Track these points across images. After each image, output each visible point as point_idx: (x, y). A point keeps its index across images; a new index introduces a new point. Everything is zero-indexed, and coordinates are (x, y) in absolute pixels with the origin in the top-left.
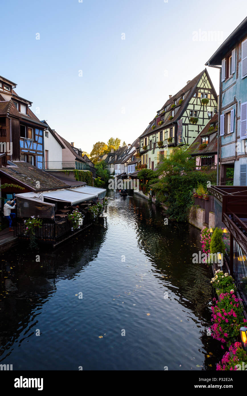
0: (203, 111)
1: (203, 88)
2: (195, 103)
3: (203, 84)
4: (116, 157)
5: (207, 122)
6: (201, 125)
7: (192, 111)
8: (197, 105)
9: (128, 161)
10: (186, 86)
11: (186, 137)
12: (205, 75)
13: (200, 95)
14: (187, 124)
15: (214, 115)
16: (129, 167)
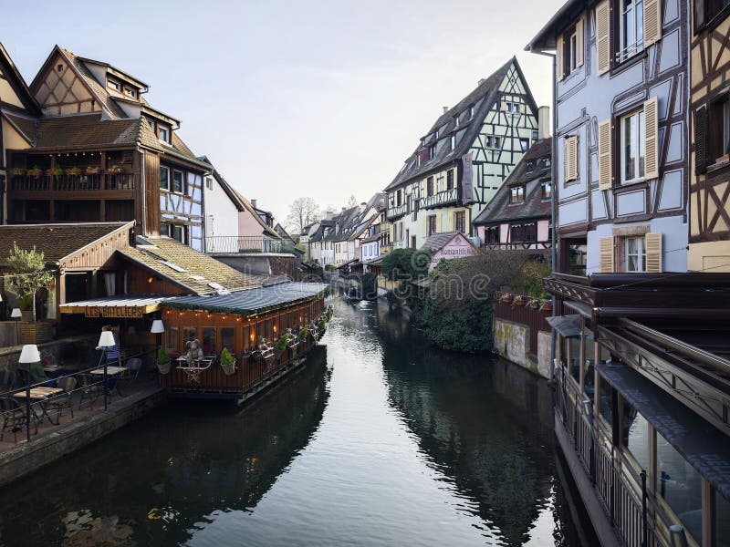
0: (512, 137)
1: (509, 94)
2: (496, 122)
3: (510, 86)
4: (337, 228)
5: (518, 158)
6: (507, 165)
7: (489, 138)
8: (499, 125)
9: (362, 236)
10: (477, 89)
11: (479, 187)
12: (513, 68)
13: (504, 107)
14: (481, 163)
15: (533, 145)
16: (365, 247)
